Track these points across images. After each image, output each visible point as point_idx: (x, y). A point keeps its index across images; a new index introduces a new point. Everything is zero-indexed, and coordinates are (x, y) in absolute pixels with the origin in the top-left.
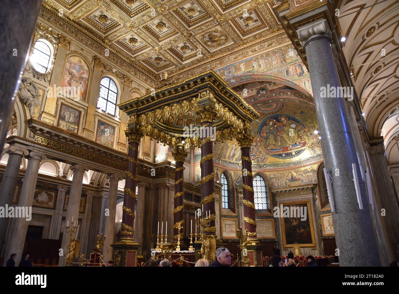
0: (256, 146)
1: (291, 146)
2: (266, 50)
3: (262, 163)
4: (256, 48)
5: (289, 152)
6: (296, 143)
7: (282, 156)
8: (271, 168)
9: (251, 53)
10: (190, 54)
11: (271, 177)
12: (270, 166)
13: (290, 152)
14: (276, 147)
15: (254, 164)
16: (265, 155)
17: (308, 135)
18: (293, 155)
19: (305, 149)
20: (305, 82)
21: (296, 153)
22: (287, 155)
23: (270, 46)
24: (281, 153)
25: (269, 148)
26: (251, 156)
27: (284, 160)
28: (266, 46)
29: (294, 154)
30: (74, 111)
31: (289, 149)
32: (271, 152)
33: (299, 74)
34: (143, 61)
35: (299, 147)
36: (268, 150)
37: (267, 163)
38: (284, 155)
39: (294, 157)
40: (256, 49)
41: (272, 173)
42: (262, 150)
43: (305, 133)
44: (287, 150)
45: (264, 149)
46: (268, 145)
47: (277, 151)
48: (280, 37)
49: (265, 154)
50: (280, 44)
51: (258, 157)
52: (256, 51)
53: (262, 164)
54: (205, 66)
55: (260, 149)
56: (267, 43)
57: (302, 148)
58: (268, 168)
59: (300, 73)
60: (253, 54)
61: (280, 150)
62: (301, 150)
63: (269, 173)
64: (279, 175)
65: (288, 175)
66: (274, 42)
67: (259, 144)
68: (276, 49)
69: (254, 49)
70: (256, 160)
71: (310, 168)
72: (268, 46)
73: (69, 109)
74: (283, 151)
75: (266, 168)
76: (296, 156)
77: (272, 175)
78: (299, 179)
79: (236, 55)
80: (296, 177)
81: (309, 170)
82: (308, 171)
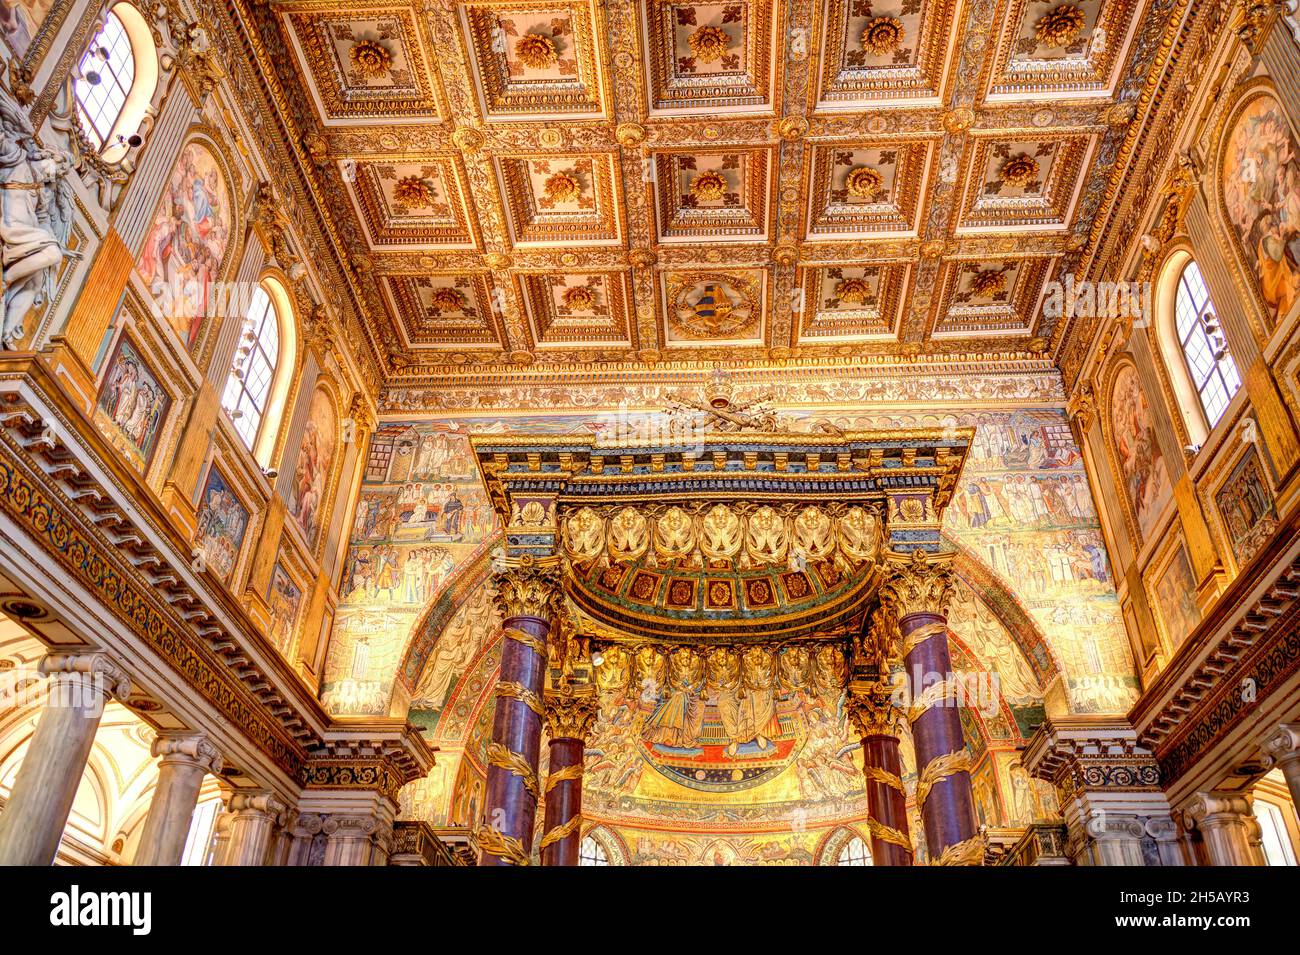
0: (613, 720)
1: (733, 749)
2: (859, 401)
3: (617, 790)
4: (827, 385)
5: (721, 766)
6: (755, 740)
7: (694, 777)
8: (647, 815)
9: (805, 397)
10: (586, 322)
11: (641, 850)
12: (644, 807)
13: (727, 766)
14: (680, 740)
15: (590, 787)
16: (636, 763)
17: (813, 719)
18: (735, 783)
19: (784, 767)
20: (992, 548)
21: (745, 776)
22: (713, 777)
23: (877, 398)
24: (695, 765)
25: (658, 738)
26: (589, 755)
27: (699, 795)
28: (862, 392)
29: (738, 776)
30: (153, 384)
31: (725, 754)
32: (659, 756)
33: (973, 516)
34: (393, 281)
35: (765, 754)
36: (649, 745)
37: (636, 794)
38: (700, 775)
39: (738, 789)
40: (827, 389)
41: (647, 835)
42: (630, 741)
43: (801, 711)
44: (718, 758)
45: (639, 737)
46: (658, 728)
47: (683, 753)
48: (912, 379)
49: (638, 759)
50: (912, 399)
51: (610, 766)
52: (824, 394)
53: (618, 793)
54: (617, 387)
55: (626, 734)
56: (868, 382)
57: (774, 763)
58: (637, 813)
59: (977, 514)
60: (812, 404)
61: (693, 754)
62: (768, 769)
63: (636, 834)
64: (670, 850)
65: (704, 853)
66: (891, 387)
67: (627, 716)
68: (895, 411)
69: (818, 387)
70: (601, 774)
71: (788, 842)
72: (867, 392)
73: (141, 368)
74: (701, 759)
75: (629, 814)
76: (746, 787)
77: (647, 844)
79: (747, 385)
81: (785, 847)
82: (782, 851)
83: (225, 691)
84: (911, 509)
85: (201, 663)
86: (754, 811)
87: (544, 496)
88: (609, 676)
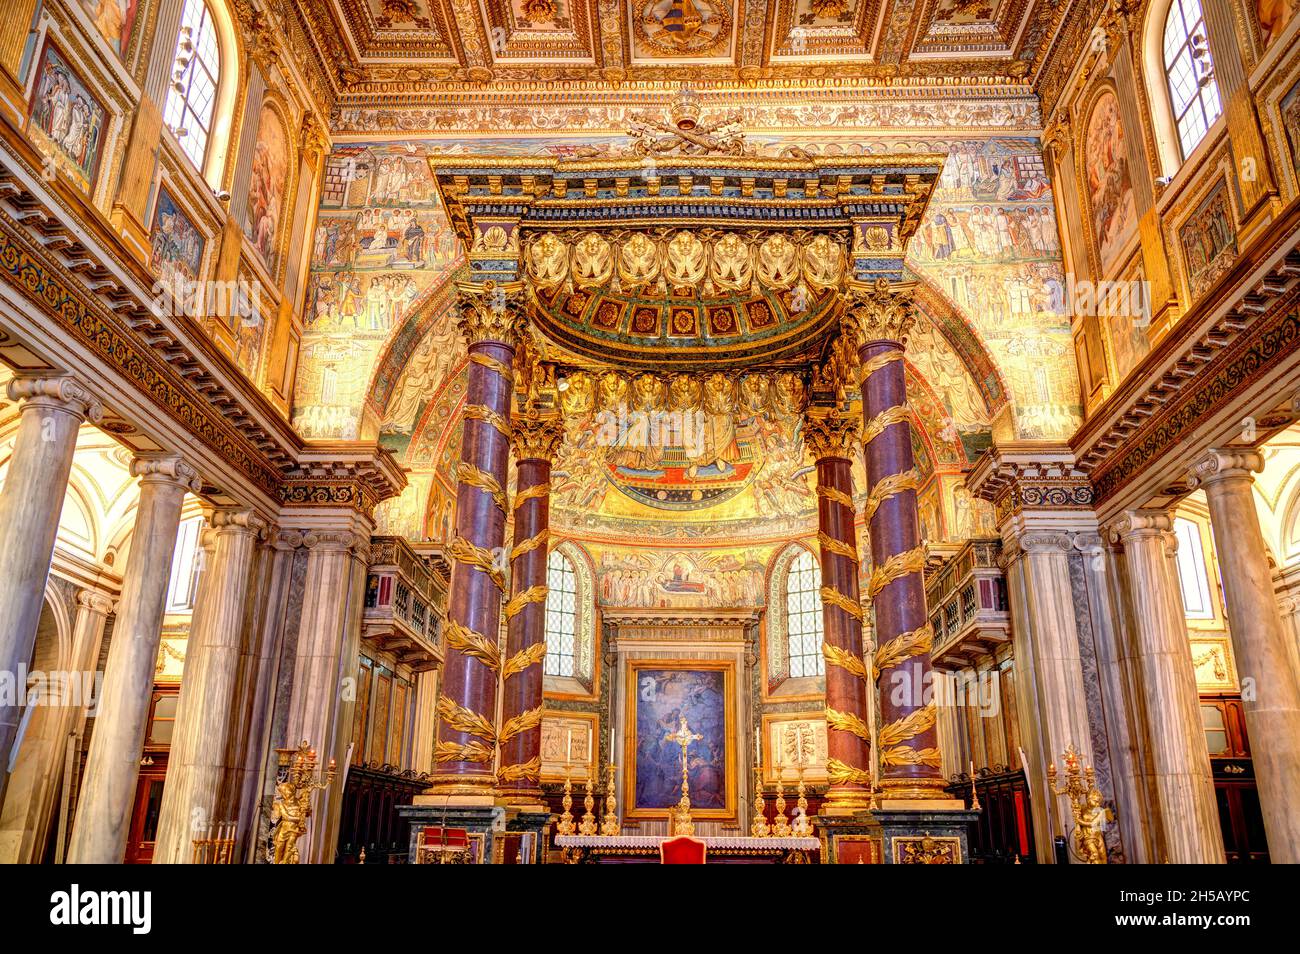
0: (579, 444)
1: (693, 471)
2: (831, 127)
3: (583, 509)
4: (797, 108)
5: (682, 487)
6: (715, 463)
7: (656, 497)
8: (612, 532)
9: (774, 121)
11: (606, 563)
12: (608, 524)
13: (687, 487)
14: (643, 463)
15: (557, 506)
16: (601, 484)
17: (770, 443)
18: (694, 502)
19: (741, 489)
20: (954, 280)
21: (705, 497)
22: (674, 497)
23: (849, 123)
24: (657, 486)
25: (621, 461)
26: (555, 477)
27: (661, 513)
28: (834, 116)
29: (697, 496)
30: (88, 98)
31: (685, 476)
32: (622, 477)
33: (938, 248)
35: (724, 476)
36: (613, 467)
37: (601, 512)
38: (662, 496)
39: (697, 507)
40: (798, 114)
41: (611, 549)
42: (595, 464)
43: (759, 436)
44: (679, 479)
45: (603, 460)
46: (621, 452)
47: (645, 475)
48: (886, 104)
49: (602, 480)
50: (885, 125)
51: (576, 487)
52: (795, 118)
53: (582, 511)
54: (580, 108)
55: (591, 457)
56: (840, 106)
57: (732, 484)
58: (602, 529)
59: (941, 246)
60: (781, 129)
61: (655, 476)
62: (727, 490)
63: (600, 548)
64: (633, 562)
65: (665, 565)
66: (864, 112)
67: (593, 440)
68: (866, 138)
69: (789, 111)
70: (567, 494)
71: (743, 555)
72: (839, 117)
73: (72, 79)
74: (664, 481)
75: (595, 530)
76: (705, 506)
77: (611, 557)
78: (700, 587)
79: (716, 108)
80: (692, 578)
81: (741, 560)
82: (737, 564)
83: (197, 414)
84: (876, 238)
85: (170, 387)
86: (712, 527)
87: (506, 220)
88: (574, 400)
